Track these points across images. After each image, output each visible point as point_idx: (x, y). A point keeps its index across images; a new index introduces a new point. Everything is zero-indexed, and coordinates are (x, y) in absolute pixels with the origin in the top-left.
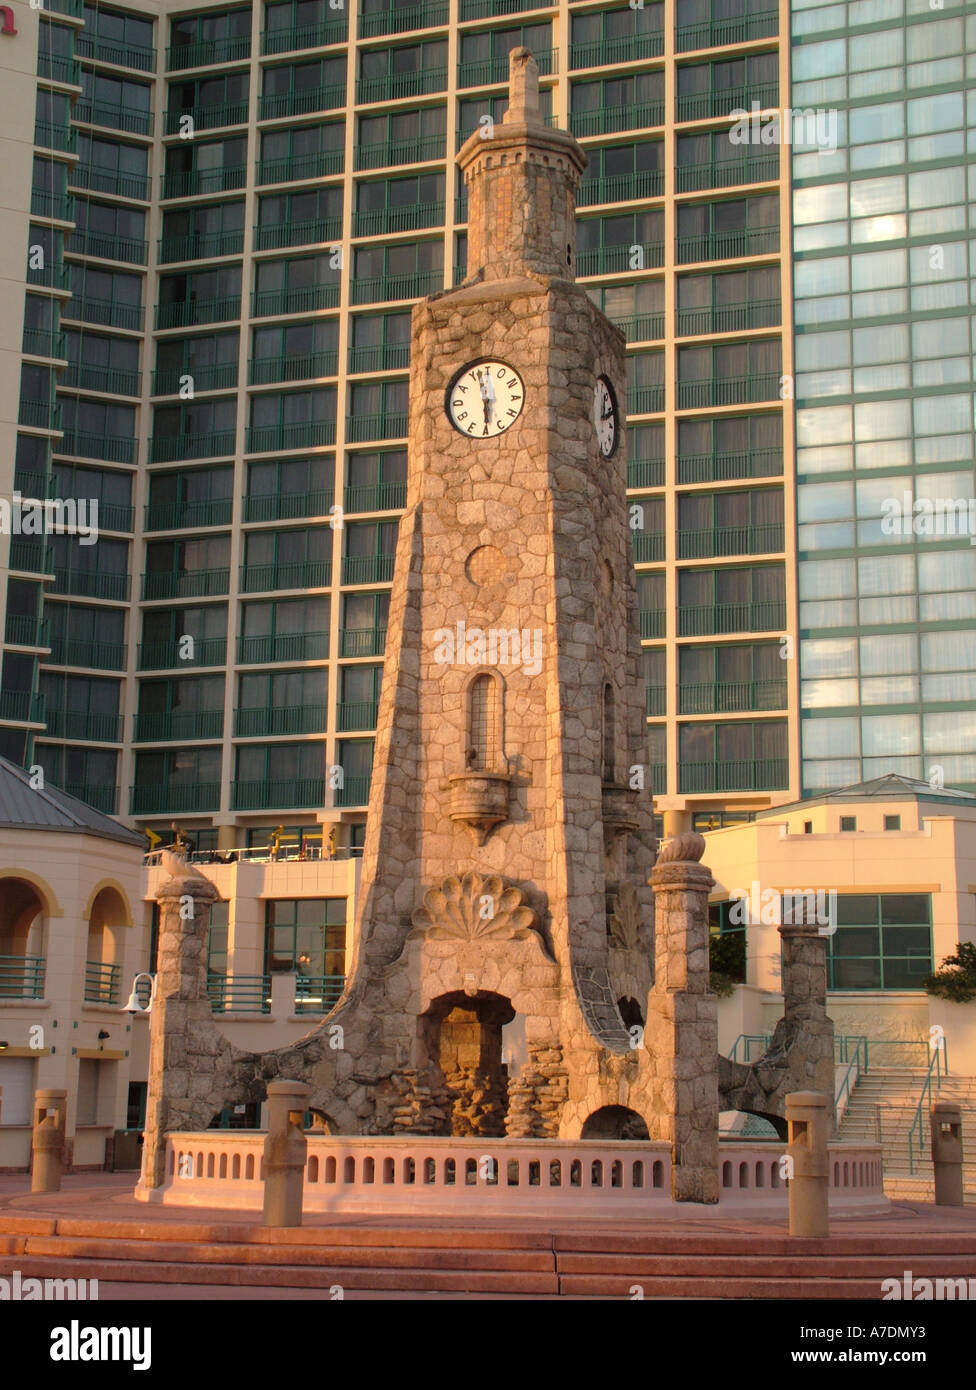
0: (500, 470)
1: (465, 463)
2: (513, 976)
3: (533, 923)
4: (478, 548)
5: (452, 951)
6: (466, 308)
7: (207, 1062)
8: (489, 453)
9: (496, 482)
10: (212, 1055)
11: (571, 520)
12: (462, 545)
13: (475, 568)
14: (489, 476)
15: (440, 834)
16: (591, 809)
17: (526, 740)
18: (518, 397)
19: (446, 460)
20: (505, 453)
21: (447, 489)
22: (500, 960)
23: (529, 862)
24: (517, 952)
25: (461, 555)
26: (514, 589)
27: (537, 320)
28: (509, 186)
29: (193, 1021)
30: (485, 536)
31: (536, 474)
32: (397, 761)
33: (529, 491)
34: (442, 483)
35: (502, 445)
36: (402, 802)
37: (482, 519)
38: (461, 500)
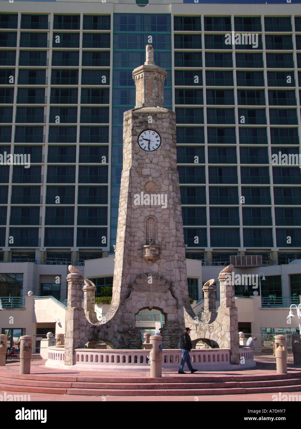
0: (155, 161)
1: (144, 158)
2: (163, 303)
3: (169, 288)
4: (148, 182)
5: (145, 295)
7: (84, 328)
8: (151, 155)
9: (154, 164)
10: (85, 326)
11: (175, 176)
13: (147, 187)
14: (151, 162)
15: (138, 262)
17: (164, 237)
18: (159, 141)
19: (138, 156)
20: (156, 156)
21: (139, 164)
22: (160, 298)
23: (165, 271)
25: (143, 183)
28: (151, 82)
29: (80, 316)
30: (150, 179)
31: (165, 163)
32: (126, 241)
33: (163, 167)
34: (137, 163)
35: (155, 153)
36: (128, 253)
37: (149, 174)
38: (143, 168)
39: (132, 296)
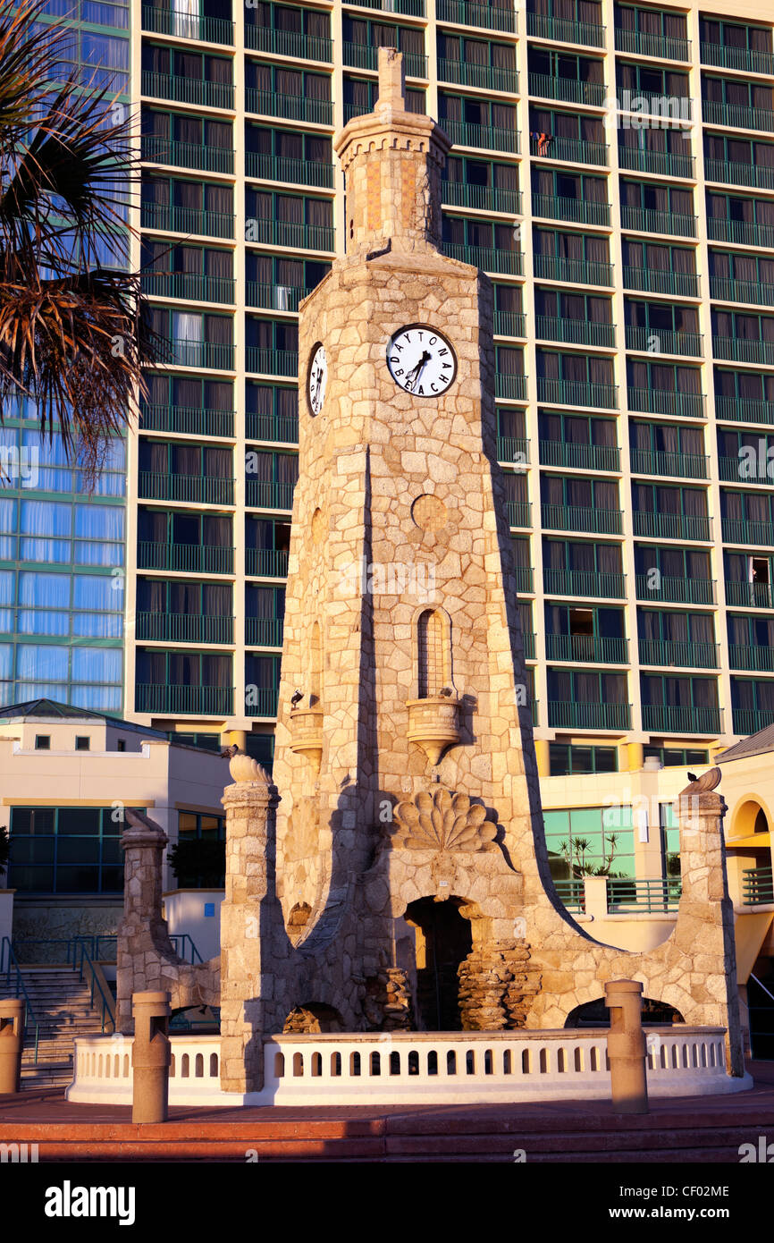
0: (440, 428)
1: (408, 417)
2: (481, 884)
4: (421, 496)
6: (402, 274)
8: (430, 411)
9: (437, 439)
12: (408, 490)
13: (418, 513)
14: (429, 432)
15: (396, 752)
17: (471, 673)
18: (449, 366)
19: (390, 410)
20: (444, 414)
21: (392, 437)
22: (470, 869)
23: (477, 781)
24: (485, 862)
25: (406, 500)
26: (456, 538)
30: (428, 487)
31: (472, 438)
33: (466, 452)
34: (387, 430)
37: (425, 470)
38: (405, 449)
39: (384, 860)
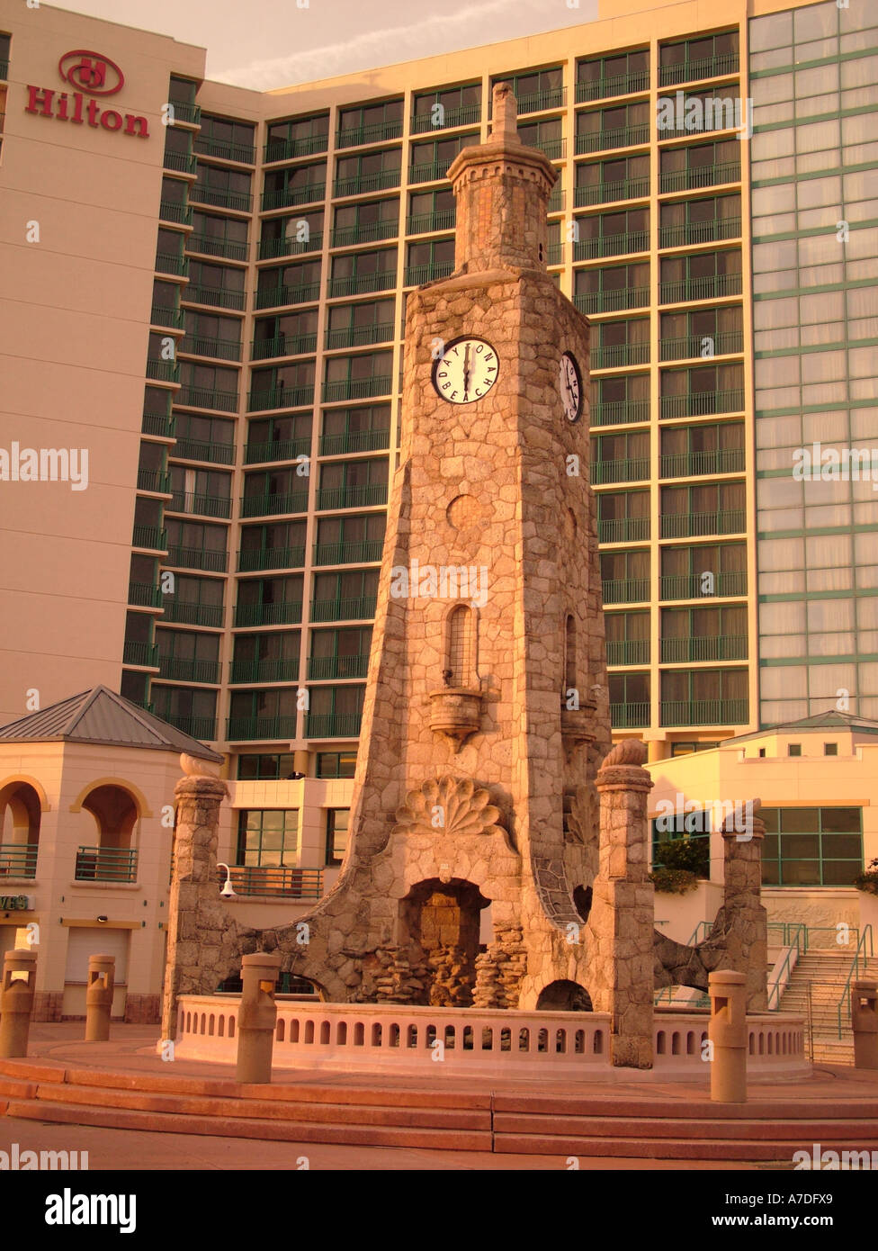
0: (478, 431)
1: (448, 425)
2: (481, 866)
3: (499, 820)
4: (458, 497)
5: (429, 844)
6: (451, 294)
7: (215, 935)
8: (468, 416)
9: (474, 440)
10: (219, 930)
11: (537, 472)
12: (444, 494)
13: (455, 515)
14: (468, 436)
15: (422, 742)
16: (550, 721)
17: (496, 662)
18: (494, 369)
19: (432, 423)
20: (482, 416)
21: (432, 447)
22: (470, 851)
23: (497, 767)
24: (485, 845)
25: (443, 503)
26: (488, 532)
27: (510, 303)
28: (489, 195)
29: (203, 900)
30: (464, 487)
31: (508, 433)
32: (386, 680)
33: (502, 447)
34: (428, 442)
35: (479, 409)
36: (390, 715)
37: (461, 473)
38: (444, 456)
39: (392, 845)
